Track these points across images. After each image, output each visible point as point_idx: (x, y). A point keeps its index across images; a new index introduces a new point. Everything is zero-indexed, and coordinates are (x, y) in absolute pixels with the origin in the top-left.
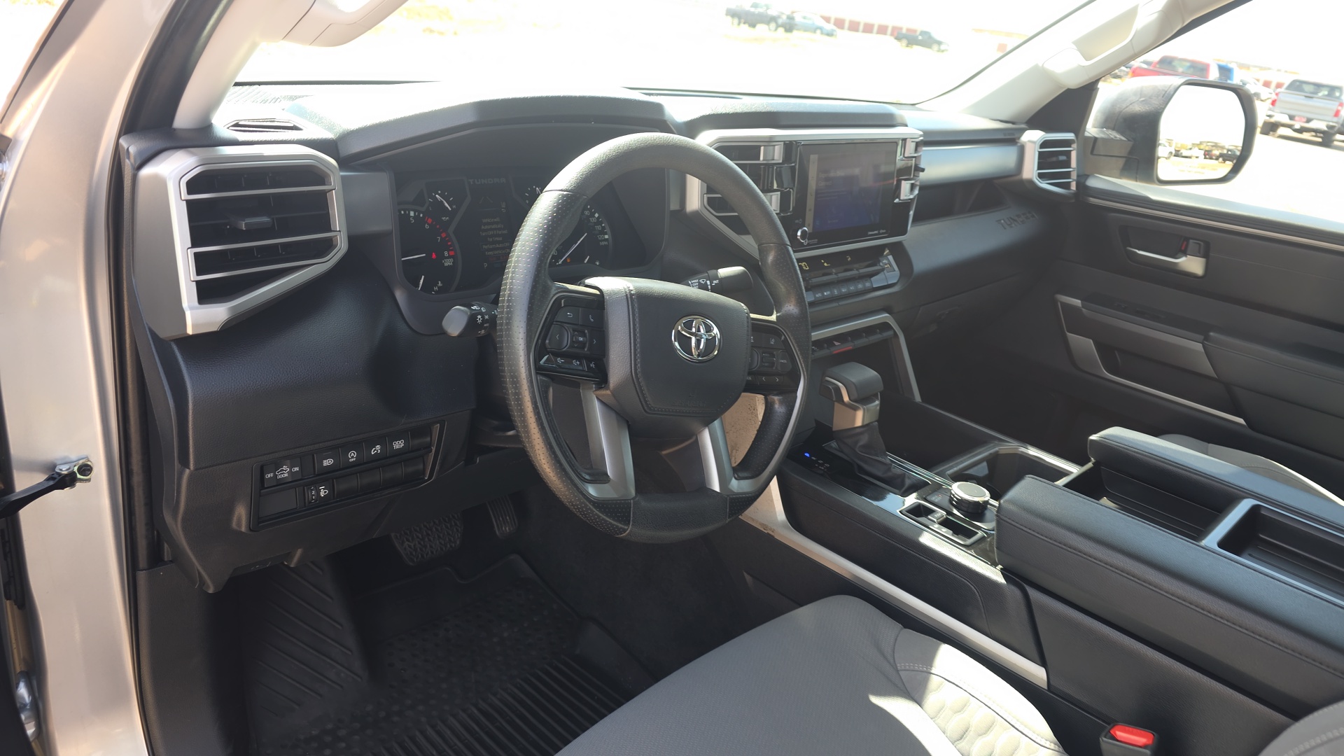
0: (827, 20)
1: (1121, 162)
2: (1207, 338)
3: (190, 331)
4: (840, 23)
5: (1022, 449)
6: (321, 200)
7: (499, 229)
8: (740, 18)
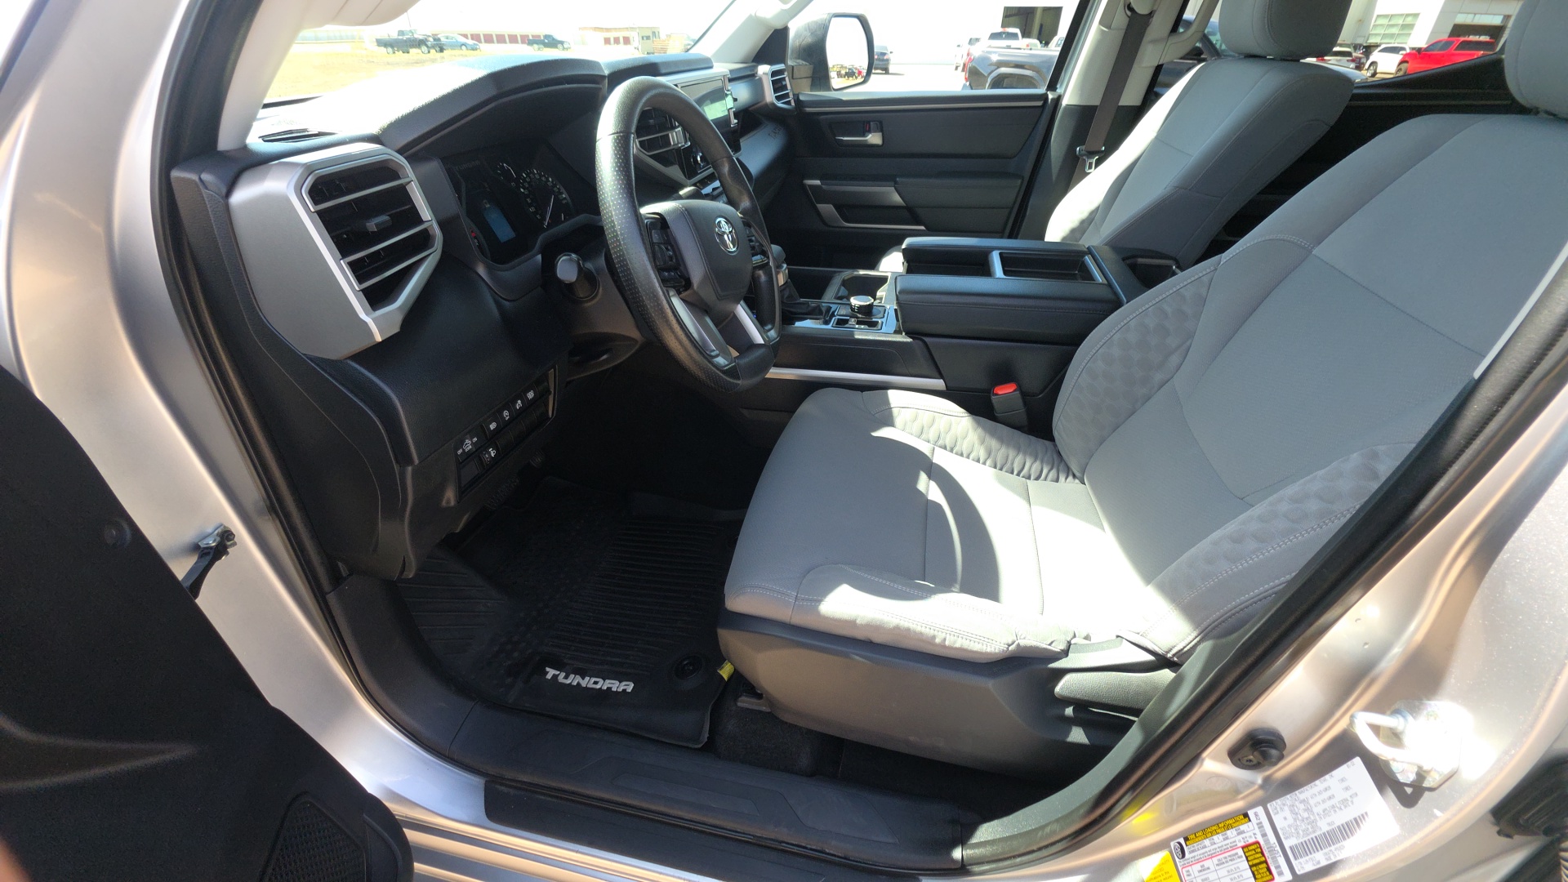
0: (465, 36)
1: (809, 81)
2: (896, 183)
3: (379, 339)
4: (476, 37)
5: (856, 273)
6: (402, 194)
8: (392, 47)
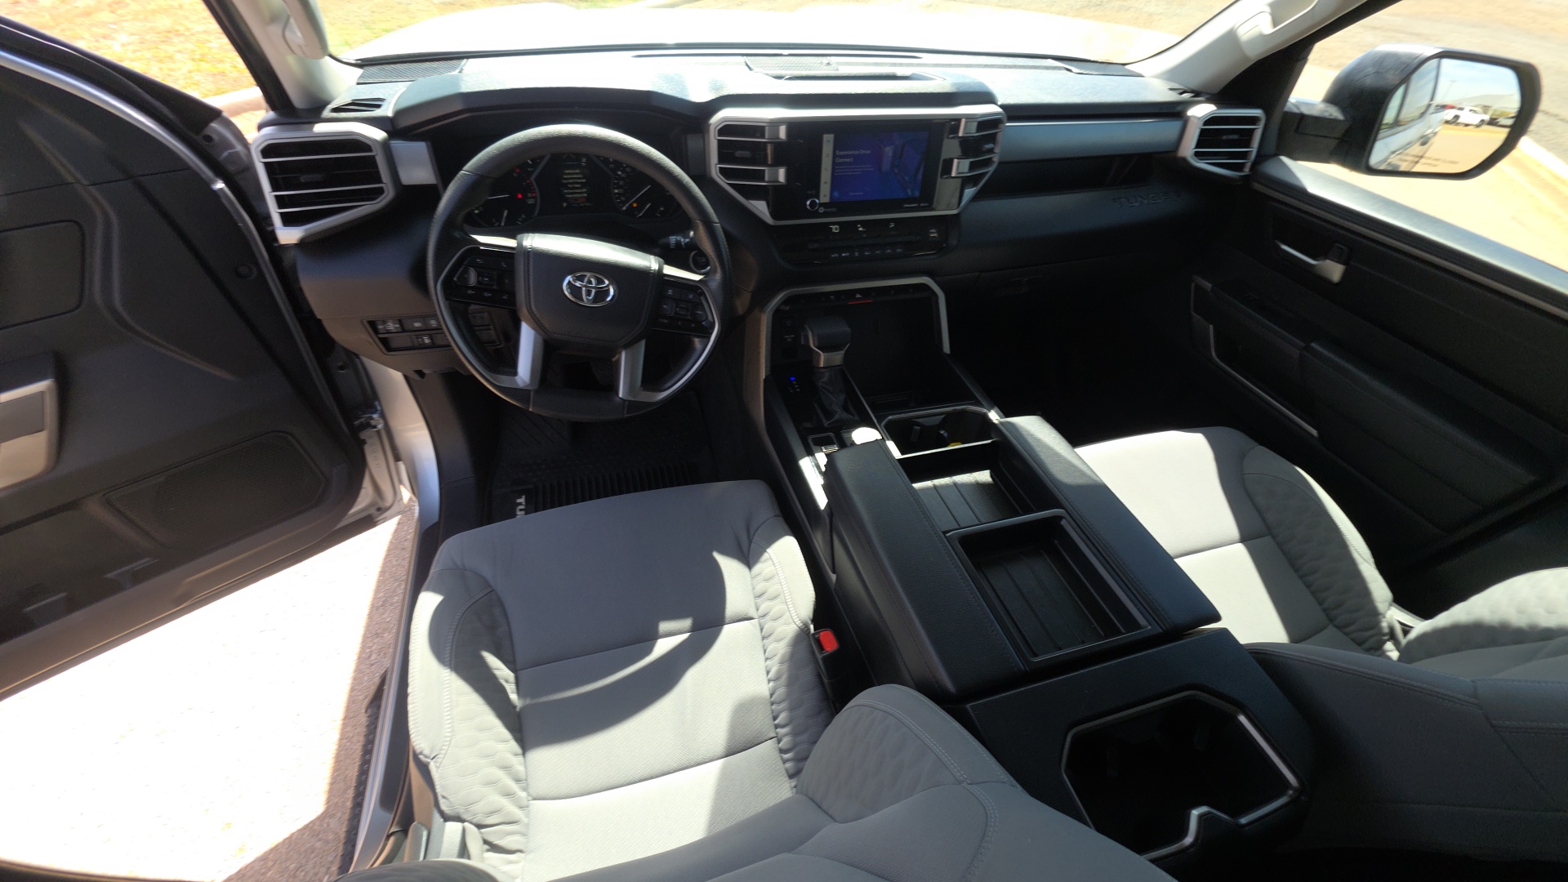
1: (1333, 143)
2: (1307, 347)
3: (285, 242)
7: (579, 178)
